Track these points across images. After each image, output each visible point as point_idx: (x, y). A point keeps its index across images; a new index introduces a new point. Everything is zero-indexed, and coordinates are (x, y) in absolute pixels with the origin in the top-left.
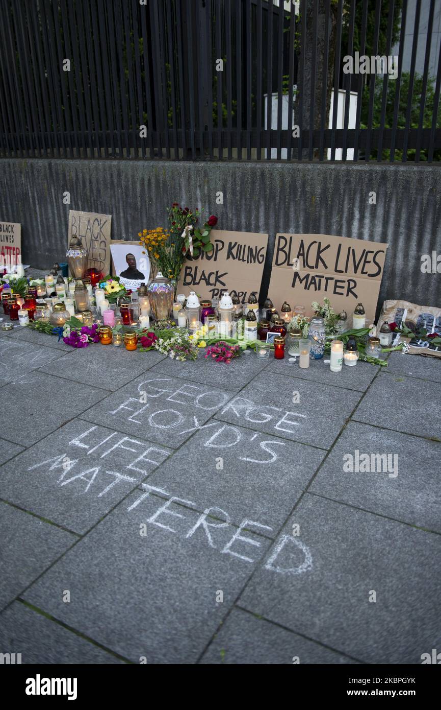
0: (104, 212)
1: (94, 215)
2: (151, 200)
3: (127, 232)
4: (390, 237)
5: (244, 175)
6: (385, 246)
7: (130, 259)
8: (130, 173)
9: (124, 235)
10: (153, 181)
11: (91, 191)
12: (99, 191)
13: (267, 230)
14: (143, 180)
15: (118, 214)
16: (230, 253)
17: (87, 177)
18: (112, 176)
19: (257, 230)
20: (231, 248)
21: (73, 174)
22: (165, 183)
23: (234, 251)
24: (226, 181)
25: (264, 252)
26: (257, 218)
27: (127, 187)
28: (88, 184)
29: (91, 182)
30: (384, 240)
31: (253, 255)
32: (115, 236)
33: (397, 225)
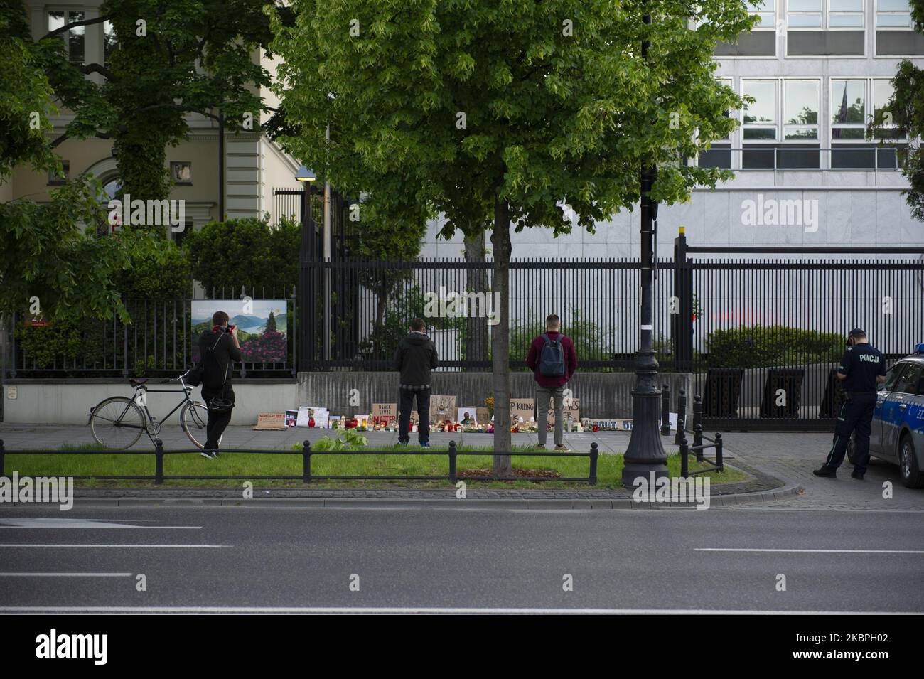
0: (451, 395)
1: (445, 397)
2: (478, 387)
3: (464, 403)
4: (579, 396)
5: (522, 377)
6: (578, 399)
7: (466, 415)
8: (467, 378)
9: (462, 405)
10: (480, 381)
11: (445, 385)
12: (449, 385)
13: (533, 397)
14: (474, 380)
15: (459, 394)
16: (518, 407)
17: (443, 380)
18: (457, 379)
19: (528, 397)
20: (518, 405)
21: (435, 379)
22: (485, 381)
23: (520, 406)
24: (514, 379)
25: (533, 405)
26: (528, 393)
27: (465, 384)
28: (443, 382)
29: (445, 382)
30: (577, 397)
31: (528, 407)
32: (458, 405)
33: (581, 392)
